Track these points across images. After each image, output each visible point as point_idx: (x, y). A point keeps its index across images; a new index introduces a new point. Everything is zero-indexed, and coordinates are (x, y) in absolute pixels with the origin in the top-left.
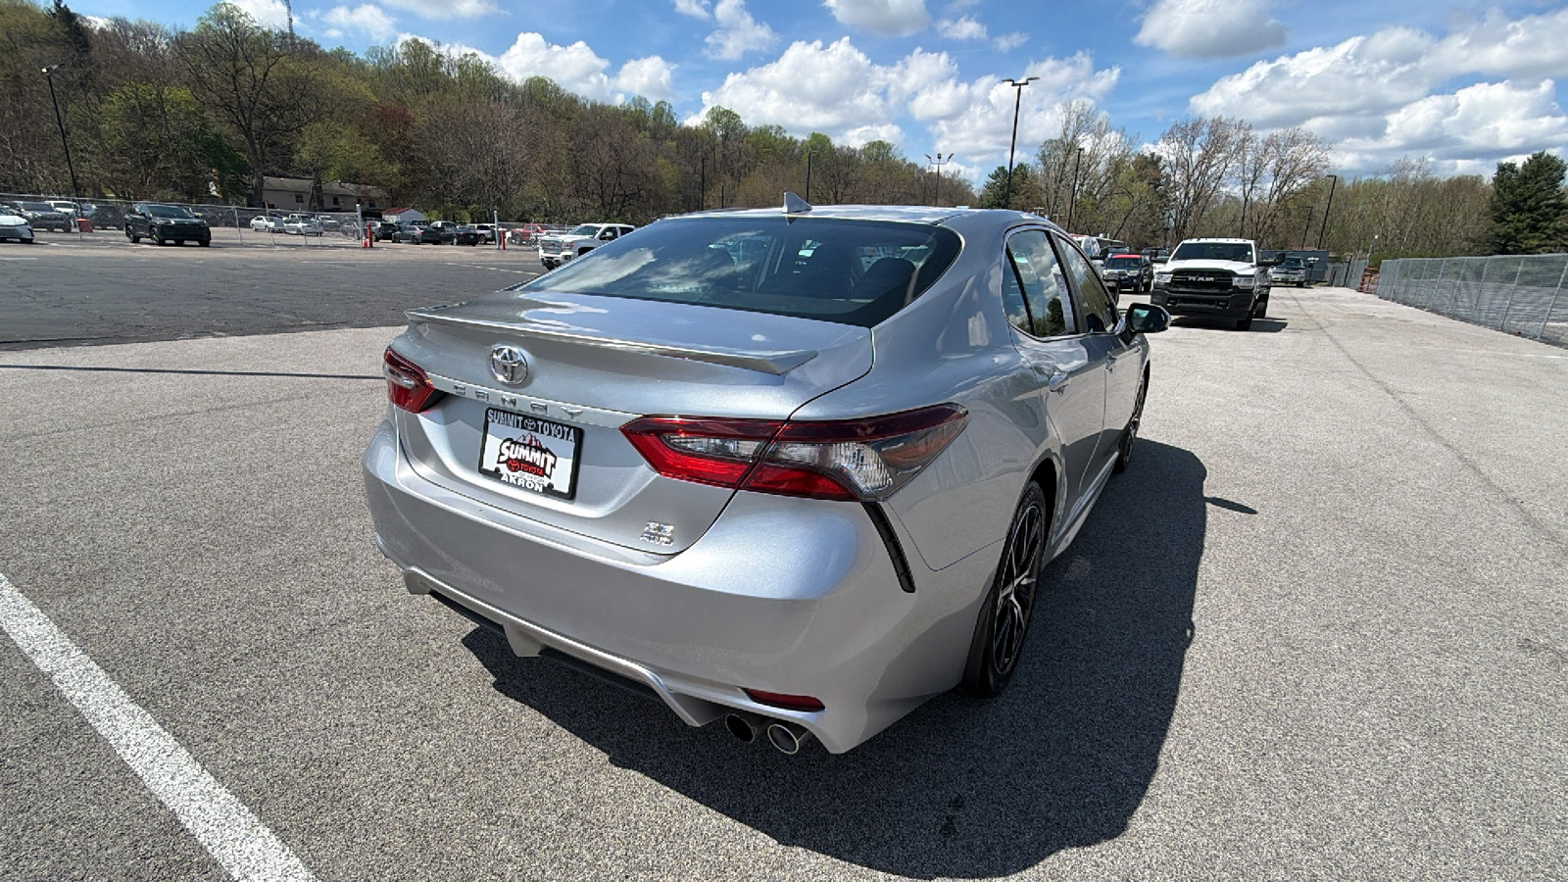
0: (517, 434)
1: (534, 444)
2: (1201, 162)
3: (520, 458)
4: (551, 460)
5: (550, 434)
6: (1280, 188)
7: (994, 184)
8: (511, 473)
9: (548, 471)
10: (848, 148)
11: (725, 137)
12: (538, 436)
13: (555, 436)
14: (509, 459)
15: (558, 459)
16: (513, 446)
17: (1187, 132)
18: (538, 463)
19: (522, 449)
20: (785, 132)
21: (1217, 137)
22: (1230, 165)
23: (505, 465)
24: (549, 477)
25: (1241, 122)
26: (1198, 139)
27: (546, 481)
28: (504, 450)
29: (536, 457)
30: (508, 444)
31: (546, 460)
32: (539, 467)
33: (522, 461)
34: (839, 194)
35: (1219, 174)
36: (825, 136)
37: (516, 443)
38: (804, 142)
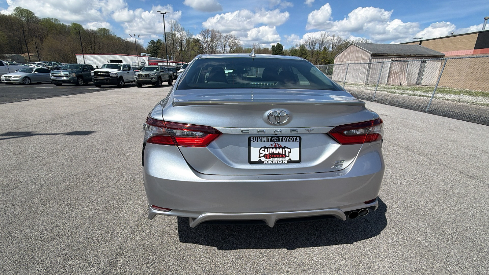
0: (268, 144)
1: (277, 146)
2: (211, 42)
3: (271, 153)
4: (288, 150)
5: (286, 141)
6: (231, 50)
7: (151, 46)
8: (267, 160)
9: (287, 155)
10: (91, 30)
11: (28, 21)
12: (279, 143)
13: (289, 141)
14: (265, 154)
15: (291, 149)
16: (266, 150)
17: (205, 33)
18: (281, 153)
19: (271, 150)
20: (60, 21)
21: (214, 35)
22: (218, 43)
23: (264, 157)
24: (289, 157)
25: (219, 31)
26: (209, 35)
27: (287, 159)
28: (261, 151)
29: (280, 151)
30: (263, 149)
31: (285, 151)
32: (282, 154)
33: (273, 154)
34: (93, 48)
35: (216, 45)
36: (79, 25)
37: (267, 148)
38: (69, 26)
